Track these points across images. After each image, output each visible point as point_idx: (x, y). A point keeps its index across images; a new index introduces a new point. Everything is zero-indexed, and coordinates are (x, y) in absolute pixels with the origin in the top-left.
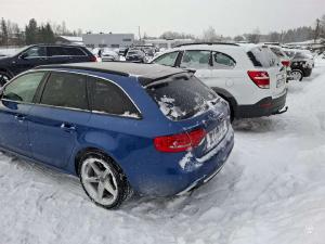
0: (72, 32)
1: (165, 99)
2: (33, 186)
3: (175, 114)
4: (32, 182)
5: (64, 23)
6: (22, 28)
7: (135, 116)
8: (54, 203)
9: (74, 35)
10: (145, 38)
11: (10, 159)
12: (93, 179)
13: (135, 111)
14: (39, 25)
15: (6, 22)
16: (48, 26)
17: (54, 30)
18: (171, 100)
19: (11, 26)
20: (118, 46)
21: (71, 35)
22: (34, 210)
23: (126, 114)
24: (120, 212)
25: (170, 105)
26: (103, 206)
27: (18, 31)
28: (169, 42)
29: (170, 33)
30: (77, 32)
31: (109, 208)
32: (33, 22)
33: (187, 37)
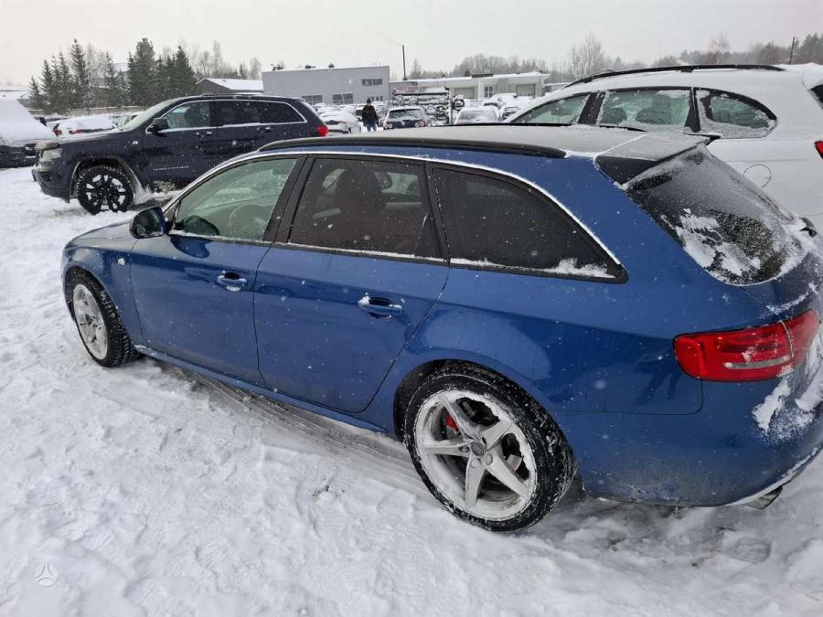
0: (235, 67)
1: (692, 221)
2: (269, 458)
3: (733, 265)
4: (263, 449)
5: (217, 48)
6: (122, 63)
7: (599, 273)
8: (340, 507)
9: (242, 75)
10: (416, 75)
11: (187, 385)
12: (447, 447)
13: (599, 258)
14: (158, 54)
15: (84, 50)
16: (181, 55)
17: (194, 64)
18: (710, 223)
19: (96, 59)
20: (349, 99)
21: (233, 75)
22: (298, 526)
23: (566, 267)
24: (532, 541)
25: (710, 238)
26: (482, 523)
27: (111, 71)
28: (481, 83)
29: (480, 59)
30: (249, 68)
31: (497, 527)
32: (144, 48)
33: (528, 68)
